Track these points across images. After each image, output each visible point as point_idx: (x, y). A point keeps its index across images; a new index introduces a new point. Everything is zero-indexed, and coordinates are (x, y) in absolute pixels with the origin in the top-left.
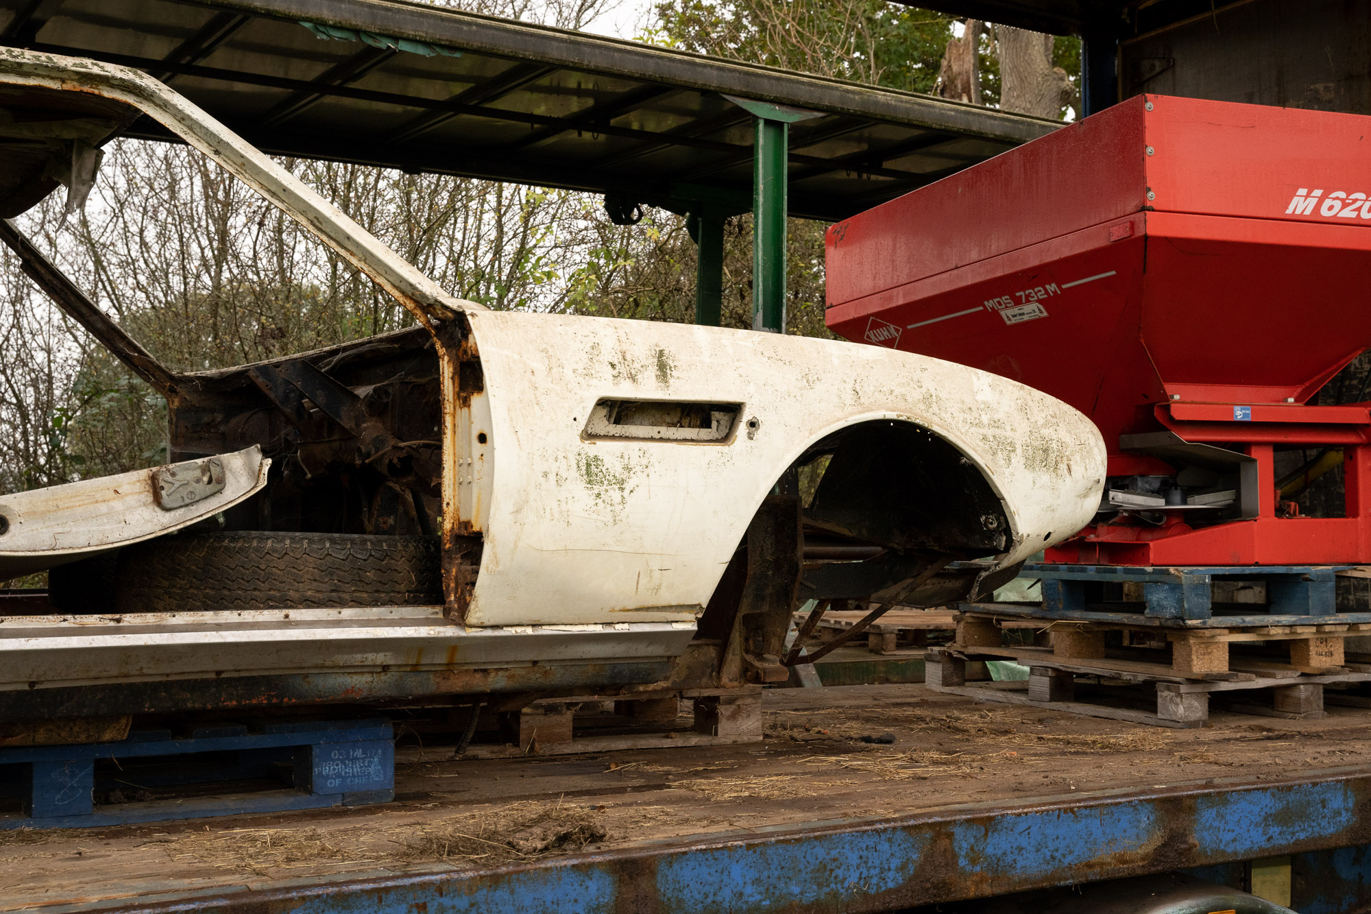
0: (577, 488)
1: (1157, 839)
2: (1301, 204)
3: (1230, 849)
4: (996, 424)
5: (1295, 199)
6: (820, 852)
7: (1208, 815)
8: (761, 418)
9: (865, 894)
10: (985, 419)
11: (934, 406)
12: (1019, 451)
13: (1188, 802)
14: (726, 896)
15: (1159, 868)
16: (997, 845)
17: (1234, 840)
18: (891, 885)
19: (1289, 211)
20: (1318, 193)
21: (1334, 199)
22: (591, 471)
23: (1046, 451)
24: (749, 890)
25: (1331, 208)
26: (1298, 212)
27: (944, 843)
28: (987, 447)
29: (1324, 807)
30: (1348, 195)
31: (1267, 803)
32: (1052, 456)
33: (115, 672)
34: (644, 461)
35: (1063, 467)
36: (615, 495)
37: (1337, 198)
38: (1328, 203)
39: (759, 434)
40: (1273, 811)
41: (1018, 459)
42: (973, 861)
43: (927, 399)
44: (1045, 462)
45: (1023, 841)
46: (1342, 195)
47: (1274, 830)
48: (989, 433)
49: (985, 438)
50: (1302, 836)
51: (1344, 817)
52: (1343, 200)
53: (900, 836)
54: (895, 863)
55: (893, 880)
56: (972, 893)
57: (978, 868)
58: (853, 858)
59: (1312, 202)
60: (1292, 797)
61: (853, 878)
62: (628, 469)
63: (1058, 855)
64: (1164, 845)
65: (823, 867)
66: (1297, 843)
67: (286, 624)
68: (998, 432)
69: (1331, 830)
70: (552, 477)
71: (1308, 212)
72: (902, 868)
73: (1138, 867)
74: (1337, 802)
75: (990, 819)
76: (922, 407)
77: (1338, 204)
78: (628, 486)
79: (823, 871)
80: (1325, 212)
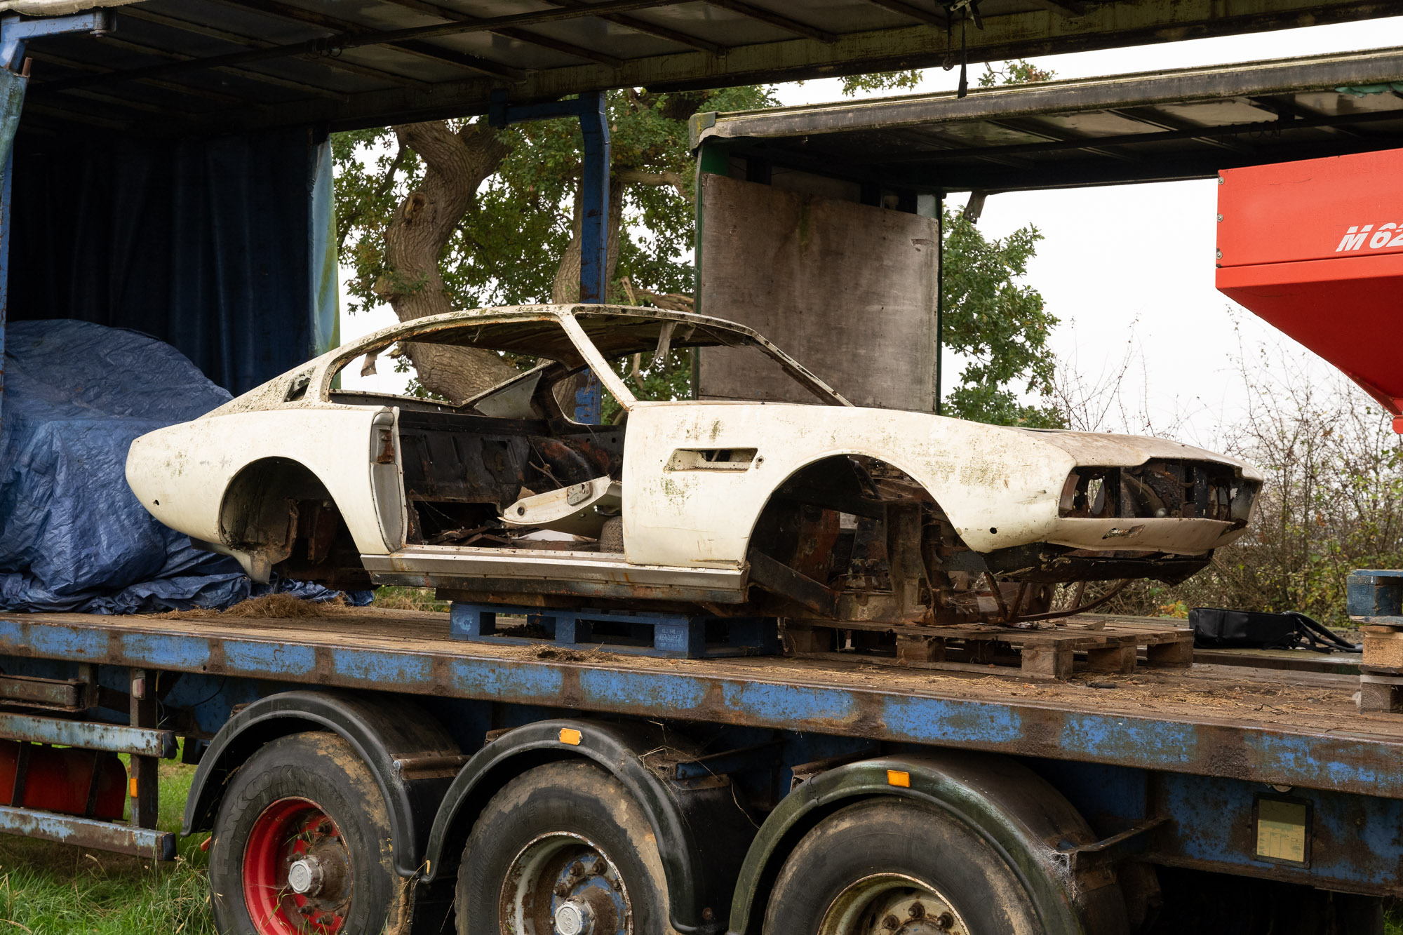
0: (661, 494)
1: (854, 716)
2: (1351, 241)
3: (912, 734)
4: (941, 454)
5: (1346, 238)
6: (653, 681)
7: (893, 709)
8: (764, 457)
9: (676, 708)
10: (932, 451)
11: (891, 445)
12: (958, 471)
13: (877, 697)
14: (609, 693)
15: (857, 735)
16: (748, 698)
17: (915, 729)
18: (689, 706)
19: (1339, 249)
20: (1368, 228)
21: (1384, 231)
22: (668, 487)
23: (984, 471)
24: (620, 693)
25: (1380, 240)
26: (1348, 249)
27: (717, 691)
28: (929, 469)
29: (992, 721)
30: (1398, 225)
31: (942, 709)
32: (989, 475)
33: (505, 573)
34: (695, 482)
35: (1000, 482)
36: (679, 499)
37: (1387, 230)
38: (1377, 235)
39: (762, 465)
40: (947, 716)
41: (955, 478)
42: (735, 704)
43: (886, 441)
44: (981, 480)
45: (765, 699)
46: (1392, 226)
47: (949, 729)
48: (933, 460)
49: (928, 464)
50: (973, 738)
51: (1012, 732)
52: (1393, 231)
53: (693, 682)
54: (691, 695)
55: (690, 704)
56: (734, 721)
57: (737, 708)
58: (669, 688)
59: (1362, 237)
60: (962, 709)
61: (669, 698)
62: (687, 486)
63: (787, 711)
64: (860, 721)
65: (654, 690)
66: (968, 741)
67: (572, 558)
68: (940, 459)
69: (1000, 739)
70: (648, 490)
71: (1357, 248)
72: (695, 699)
73: (841, 731)
74: (1004, 720)
75: (744, 682)
76: (881, 445)
77: (1388, 235)
78: (686, 495)
79: (654, 692)
80: (1374, 245)
